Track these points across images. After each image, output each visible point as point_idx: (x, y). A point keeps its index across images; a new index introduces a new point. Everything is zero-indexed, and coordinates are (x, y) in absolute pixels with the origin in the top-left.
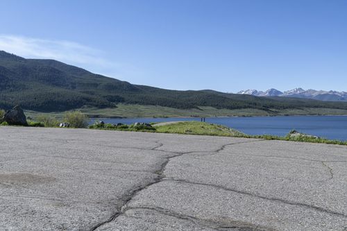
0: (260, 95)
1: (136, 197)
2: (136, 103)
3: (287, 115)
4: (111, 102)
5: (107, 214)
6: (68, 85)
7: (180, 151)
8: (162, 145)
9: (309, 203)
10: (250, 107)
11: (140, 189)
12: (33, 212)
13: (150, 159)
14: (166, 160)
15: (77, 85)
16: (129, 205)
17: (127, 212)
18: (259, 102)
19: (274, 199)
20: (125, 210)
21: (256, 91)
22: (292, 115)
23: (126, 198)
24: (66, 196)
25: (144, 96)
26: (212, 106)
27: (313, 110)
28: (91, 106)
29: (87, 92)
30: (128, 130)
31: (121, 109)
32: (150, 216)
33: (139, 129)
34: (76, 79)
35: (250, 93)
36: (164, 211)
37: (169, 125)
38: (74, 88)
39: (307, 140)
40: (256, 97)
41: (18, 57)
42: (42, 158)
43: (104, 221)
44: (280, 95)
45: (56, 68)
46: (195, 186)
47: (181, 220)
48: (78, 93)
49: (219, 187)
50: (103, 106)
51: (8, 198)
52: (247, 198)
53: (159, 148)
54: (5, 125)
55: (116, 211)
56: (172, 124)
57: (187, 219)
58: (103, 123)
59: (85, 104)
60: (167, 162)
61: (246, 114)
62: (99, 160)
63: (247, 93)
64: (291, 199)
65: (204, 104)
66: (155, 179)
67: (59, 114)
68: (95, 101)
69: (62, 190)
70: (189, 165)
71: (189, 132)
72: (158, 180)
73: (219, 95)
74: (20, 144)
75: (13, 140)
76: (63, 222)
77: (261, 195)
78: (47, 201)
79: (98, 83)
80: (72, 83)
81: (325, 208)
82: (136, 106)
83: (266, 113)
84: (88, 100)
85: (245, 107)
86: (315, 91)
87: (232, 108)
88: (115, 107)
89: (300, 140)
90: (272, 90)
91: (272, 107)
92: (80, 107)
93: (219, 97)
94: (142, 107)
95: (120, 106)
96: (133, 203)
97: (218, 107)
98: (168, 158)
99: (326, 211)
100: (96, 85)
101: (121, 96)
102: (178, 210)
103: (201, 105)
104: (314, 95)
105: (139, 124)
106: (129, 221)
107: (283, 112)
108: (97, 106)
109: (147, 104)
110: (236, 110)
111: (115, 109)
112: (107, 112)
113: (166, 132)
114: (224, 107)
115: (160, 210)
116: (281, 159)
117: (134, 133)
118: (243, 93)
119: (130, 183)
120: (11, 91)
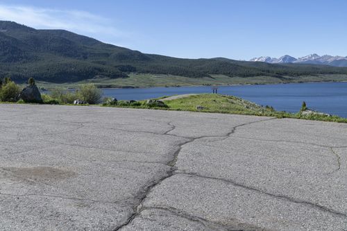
0: (273, 62)
1: (151, 195)
2: (148, 72)
3: (301, 82)
4: (122, 72)
5: (124, 215)
6: (79, 56)
7: (192, 135)
8: (174, 127)
9: (314, 201)
10: (262, 75)
11: (154, 185)
12: (58, 215)
13: (162, 147)
14: (178, 147)
15: (88, 56)
16: (145, 204)
17: (142, 213)
18: (273, 69)
19: (280, 197)
20: (140, 210)
21: (269, 58)
22: (307, 81)
23: (142, 196)
24: (85, 194)
25: (156, 64)
26: (224, 74)
27: (327, 77)
28: (103, 76)
29: (99, 63)
30: (141, 108)
31: (133, 79)
32: (164, 218)
33: (151, 106)
34: (88, 50)
35: (263, 60)
36: (176, 211)
37: (181, 99)
38: (85, 58)
39: (319, 118)
40: (269, 64)
41: (29, 28)
42: (60, 146)
43: (122, 223)
44: (294, 62)
45: (67, 38)
46: (206, 181)
47: (192, 223)
48: (89, 63)
49: (228, 182)
50: (115, 76)
51: (33, 197)
52: (254, 195)
53: (171, 132)
54: (21, 102)
55: (132, 212)
56: (184, 98)
57: (198, 221)
58: (116, 100)
59: (97, 74)
60: (179, 150)
61: (259, 82)
62: (114, 149)
63: (260, 60)
64: (296, 196)
65: (216, 72)
66: (168, 172)
67: (72, 85)
68: (107, 71)
69: (82, 187)
70: (200, 154)
71: (201, 109)
72: (170, 173)
73: (232, 63)
74: (38, 129)
75: (31, 124)
76: (85, 226)
77: (268, 191)
78: (69, 201)
79: (109, 53)
80: (83, 54)
81: (328, 207)
82: (148, 75)
83: (279, 80)
84: (100, 70)
85: (258, 75)
86: (330, 57)
87: (244, 76)
88: (127, 77)
89: (312, 118)
90: (286, 56)
91: (286, 74)
92: (92, 78)
93: (231, 64)
94: (153, 77)
95: (132, 75)
96: (148, 203)
97: (230, 75)
98: (180, 145)
99: (329, 210)
100: (107, 55)
101: (132, 65)
102: (189, 211)
103: (213, 73)
104: (330, 60)
105: (151, 101)
106: (145, 225)
107: (297, 79)
108: (109, 76)
109: (159, 73)
110: (249, 78)
111: (127, 79)
112: (120, 82)
113: (178, 110)
114: (236, 75)
115: (172, 210)
116: (290, 144)
117: (147, 111)
118: (256, 60)
119: (145, 177)
120: (24, 62)
